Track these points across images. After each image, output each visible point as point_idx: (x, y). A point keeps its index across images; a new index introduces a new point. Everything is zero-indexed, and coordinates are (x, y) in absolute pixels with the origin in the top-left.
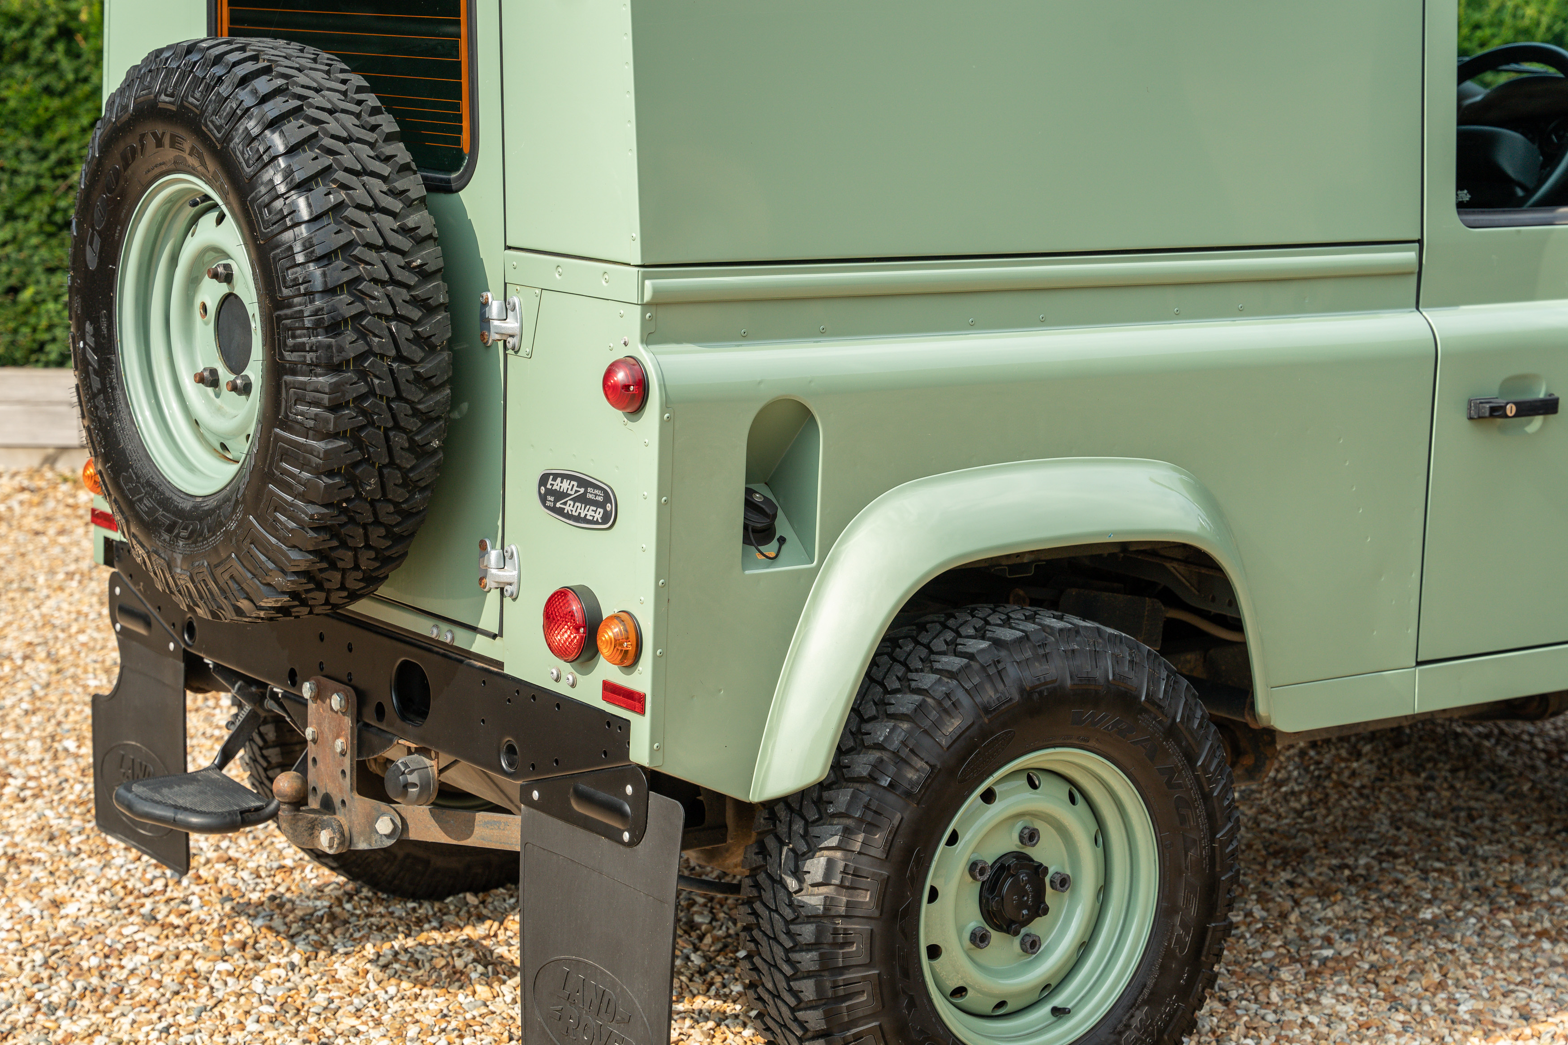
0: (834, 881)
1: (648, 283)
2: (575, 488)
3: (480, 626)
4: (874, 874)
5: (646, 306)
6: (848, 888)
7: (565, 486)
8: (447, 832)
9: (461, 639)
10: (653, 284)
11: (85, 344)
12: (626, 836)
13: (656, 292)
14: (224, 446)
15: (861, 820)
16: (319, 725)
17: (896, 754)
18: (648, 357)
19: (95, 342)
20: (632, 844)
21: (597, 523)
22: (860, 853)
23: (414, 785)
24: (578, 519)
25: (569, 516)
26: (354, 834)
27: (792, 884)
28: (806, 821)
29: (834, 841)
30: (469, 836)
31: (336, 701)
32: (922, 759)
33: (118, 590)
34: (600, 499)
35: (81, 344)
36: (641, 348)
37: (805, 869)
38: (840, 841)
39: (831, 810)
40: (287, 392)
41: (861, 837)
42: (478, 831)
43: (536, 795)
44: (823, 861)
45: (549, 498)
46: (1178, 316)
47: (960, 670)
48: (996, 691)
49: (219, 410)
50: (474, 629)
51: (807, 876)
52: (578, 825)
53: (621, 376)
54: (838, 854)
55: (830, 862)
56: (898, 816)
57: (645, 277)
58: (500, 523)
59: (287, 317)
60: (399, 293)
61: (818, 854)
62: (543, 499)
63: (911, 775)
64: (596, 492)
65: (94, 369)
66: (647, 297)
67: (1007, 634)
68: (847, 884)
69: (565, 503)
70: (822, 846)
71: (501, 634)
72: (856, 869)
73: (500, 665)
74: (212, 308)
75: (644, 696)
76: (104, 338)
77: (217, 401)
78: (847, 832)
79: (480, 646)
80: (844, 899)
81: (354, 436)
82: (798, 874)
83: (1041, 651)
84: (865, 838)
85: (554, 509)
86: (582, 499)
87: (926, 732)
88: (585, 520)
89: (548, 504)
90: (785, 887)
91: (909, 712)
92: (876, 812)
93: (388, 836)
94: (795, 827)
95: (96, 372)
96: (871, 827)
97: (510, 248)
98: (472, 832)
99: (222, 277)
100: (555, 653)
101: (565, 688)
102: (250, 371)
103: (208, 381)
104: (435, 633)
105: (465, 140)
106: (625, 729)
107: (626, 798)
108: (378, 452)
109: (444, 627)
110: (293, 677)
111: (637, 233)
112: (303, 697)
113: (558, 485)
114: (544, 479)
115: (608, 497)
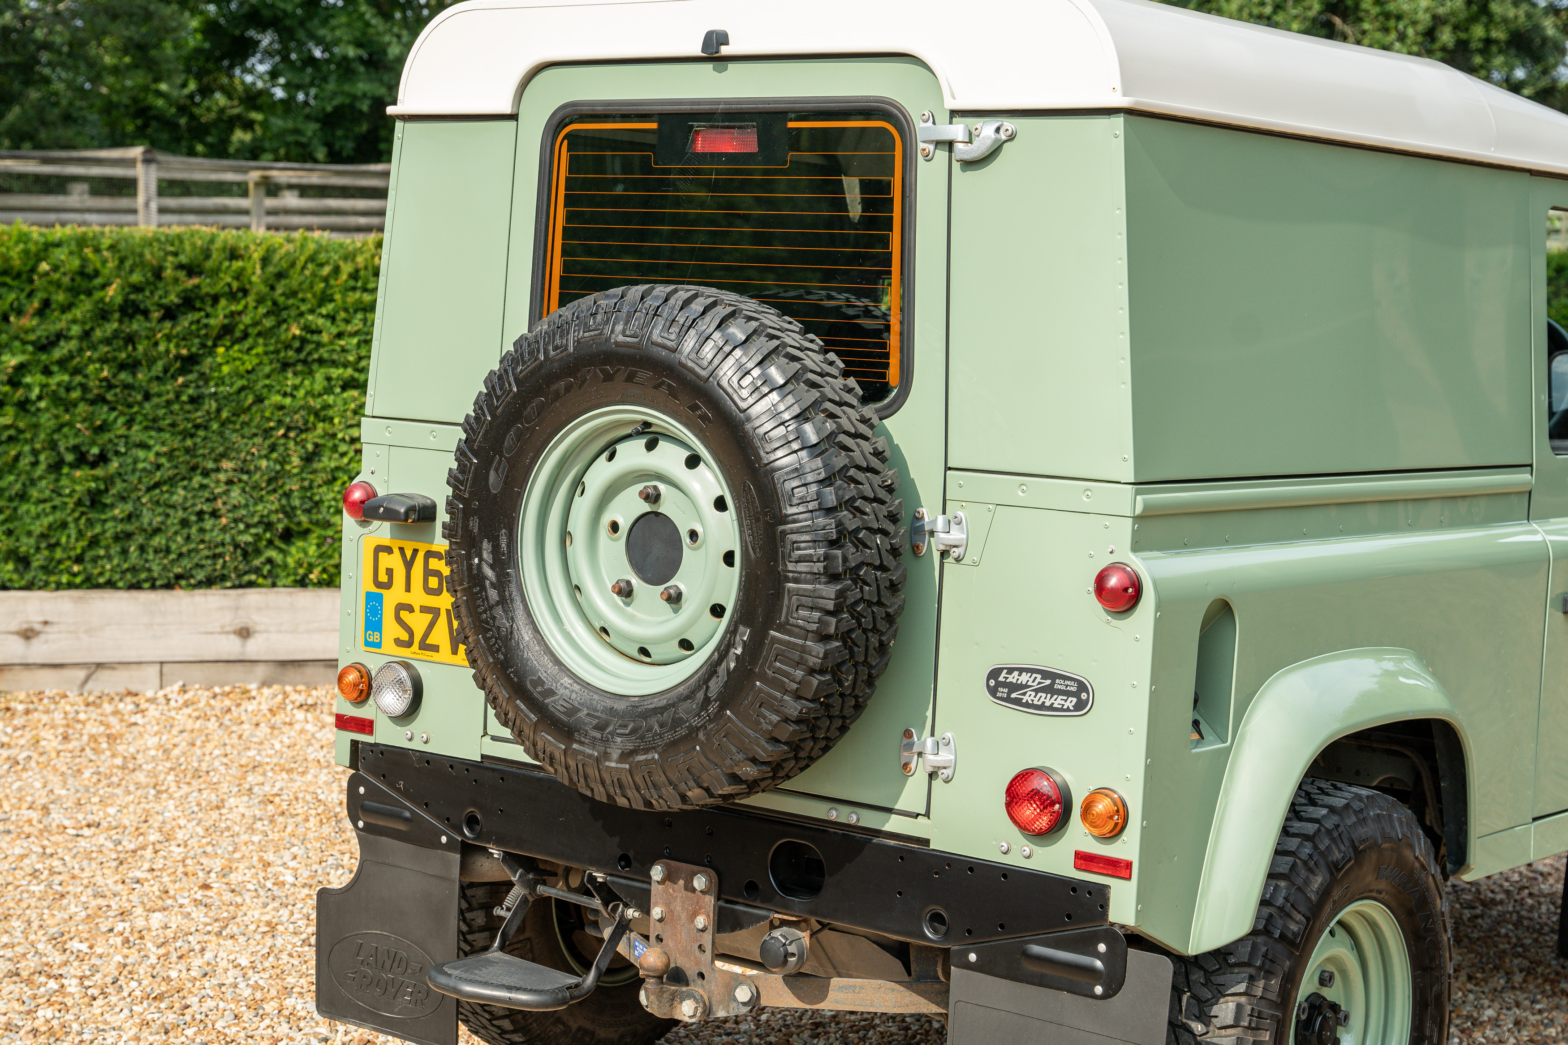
0: (1242, 1024)
1: (1139, 498)
2: (1038, 680)
3: (896, 807)
4: (1273, 1015)
5: (1137, 519)
6: (1253, 1029)
7: (1024, 678)
8: (799, 998)
9: (869, 820)
10: (1144, 500)
11: (481, 560)
12: (1099, 990)
13: (1146, 507)
14: (644, 651)
15: (1260, 968)
16: (668, 904)
17: (1281, 909)
18: (1139, 564)
19: (494, 559)
20: (1105, 996)
21: (1068, 710)
22: (1261, 998)
23: (793, 955)
24: (1042, 707)
25: (1027, 705)
26: (714, 1003)
27: (1198, 1028)
28: (1206, 971)
29: (1242, 988)
30: (822, 1000)
31: (700, 882)
32: (1299, 913)
33: (362, 790)
34: (1074, 689)
35: (476, 561)
36: (1132, 556)
37: (1212, 1014)
38: (1247, 987)
39: (1232, 960)
40: (790, 599)
41: (1261, 983)
42: (831, 995)
43: (973, 957)
44: (1232, 1006)
45: (1001, 689)
46: (1412, 527)
47: (1315, 834)
48: (1340, 851)
49: (631, 619)
50: (890, 811)
51: (1214, 1020)
52: (1028, 983)
53: (1113, 581)
54: (1243, 1000)
55: (1239, 1007)
56: (1288, 963)
57: (1138, 493)
58: (929, 713)
59: (792, 532)
60: (881, 510)
61: (1222, 1000)
62: (993, 691)
63: (1294, 927)
64: (1067, 682)
65: (492, 584)
66: (1139, 511)
67: (1338, 802)
68: (1253, 1025)
69: (1024, 694)
70: (1229, 992)
71: (927, 815)
72: (1260, 1012)
73: (927, 842)
74: (625, 525)
75: (1131, 863)
76: (503, 555)
77: (629, 609)
78: (1252, 979)
79: (894, 824)
80: (1251, 1039)
81: (845, 637)
82: (1205, 1018)
83: (1361, 816)
84: (1265, 984)
85: (1008, 700)
86: (1050, 690)
87: (1299, 889)
88: (1051, 708)
89: (999, 695)
90: (1190, 1031)
91: (1286, 872)
92: (1271, 960)
93: (744, 1004)
94: (1193, 977)
95: (493, 585)
96: (1269, 974)
97: (950, 469)
98: (826, 996)
99: (653, 497)
100: (1023, 827)
101: (1015, 860)
102: (678, 582)
103: (625, 592)
104: (833, 816)
105: (893, 374)
106: (1101, 894)
107: (1098, 955)
108: (859, 651)
109: (845, 809)
110: (625, 860)
111: (1130, 455)
112: (648, 880)
113: (1013, 678)
114: (994, 674)
115: (1082, 687)
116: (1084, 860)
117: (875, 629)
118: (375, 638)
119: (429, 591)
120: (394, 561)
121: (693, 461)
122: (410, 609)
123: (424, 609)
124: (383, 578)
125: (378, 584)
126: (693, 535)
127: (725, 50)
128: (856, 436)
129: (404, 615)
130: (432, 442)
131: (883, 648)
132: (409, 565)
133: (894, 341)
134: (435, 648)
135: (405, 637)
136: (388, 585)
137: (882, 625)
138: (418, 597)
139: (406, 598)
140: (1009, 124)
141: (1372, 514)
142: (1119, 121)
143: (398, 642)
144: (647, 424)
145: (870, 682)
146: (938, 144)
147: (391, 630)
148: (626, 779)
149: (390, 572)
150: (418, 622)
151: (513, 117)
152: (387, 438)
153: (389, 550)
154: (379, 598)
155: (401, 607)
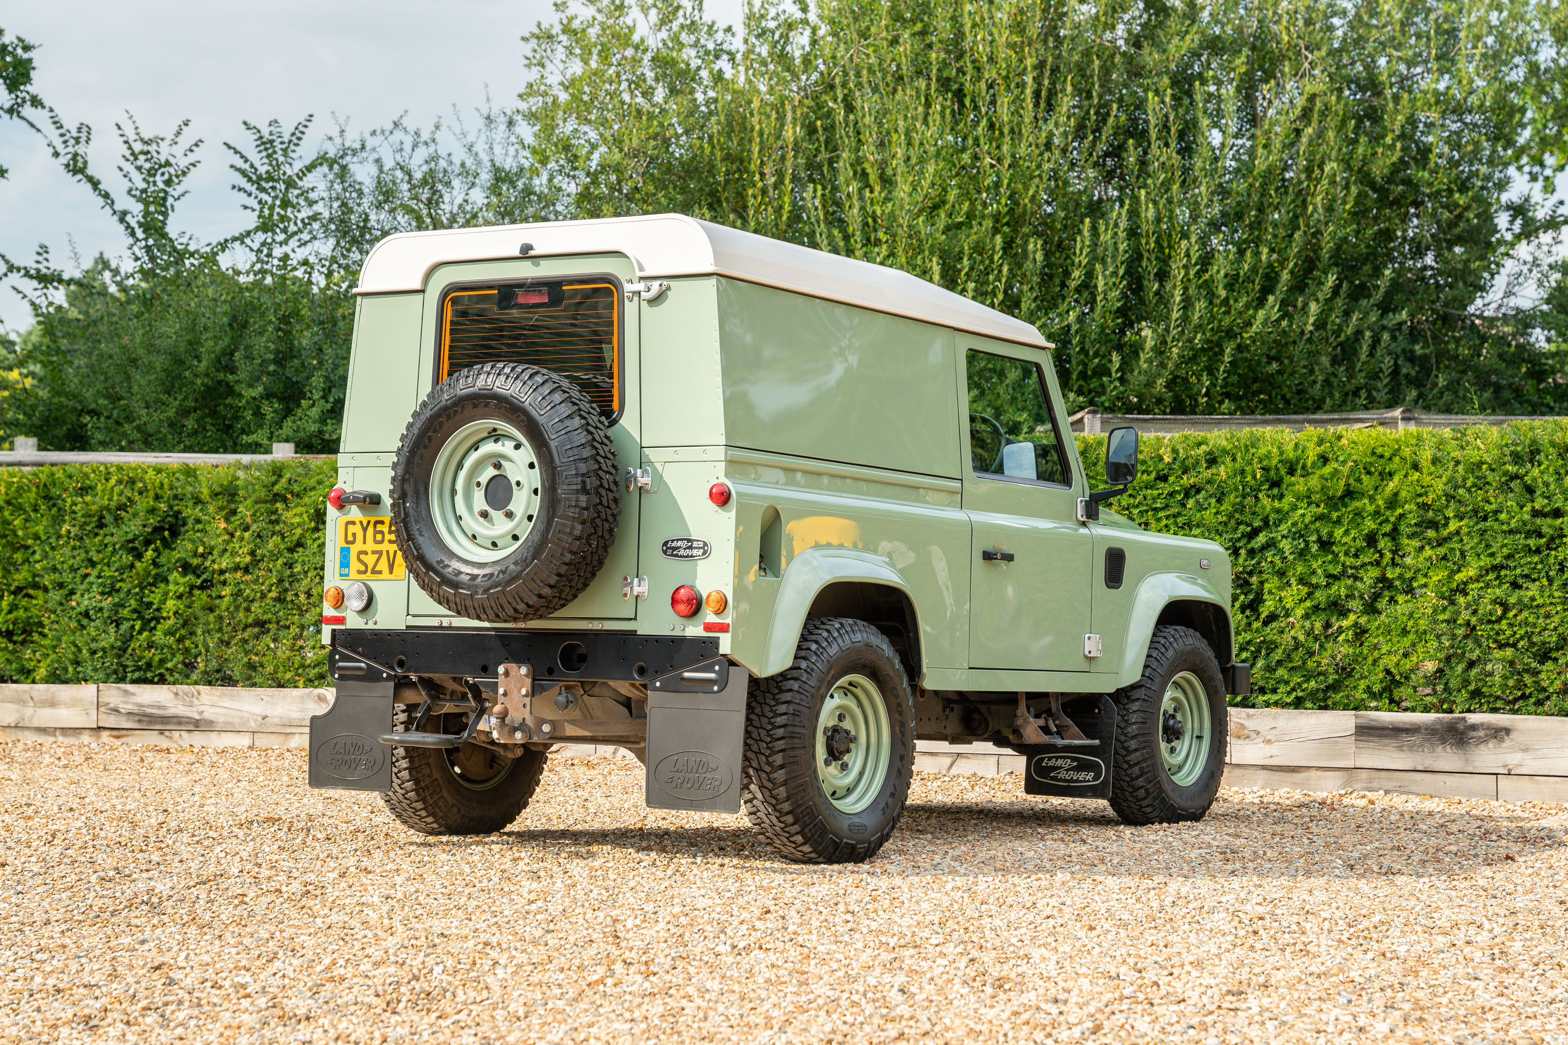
1: (728, 454)
2: (685, 544)
3: (621, 617)
5: (727, 463)
7: (679, 544)
9: (608, 626)
10: (731, 455)
12: (716, 689)
14: (493, 543)
16: (507, 686)
18: (729, 482)
20: (719, 691)
21: (699, 556)
23: (571, 702)
24: (687, 557)
25: (680, 557)
26: (532, 733)
31: (524, 670)
33: (337, 657)
34: (702, 546)
36: (725, 479)
43: (658, 685)
45: (668, 551)
49: (488, 528)
50: (617, 619)
52: (684, 692)
53: (718, 492)
57: (727, 451)
58: (635, 567)
60: (609, 463)
62: (665, 552)
64: (699, 543)
66: (728, 459)
69: (679, 552)
71: (636, 618)
73: (635, 632)
74: (484, 483)
75: (729, 626)
77: (486, 524)
81: (592, 522)
85: (672, 555)
86: (691, 548)
88: (691, 557)
89: (668, 554)
93: (548, 733)
97: (643, 447)
99: (498, 466)
100: (678, 613)
101: (677, 633)
102: (510, 507)
103: (485, 515)
104: (590, 627)
105: (615, 405)
106: (715, 642)
107: (714, 671)
108: (599, 530)
109: (596, 623)
110: (485, 669)
111: (723, 430)
112: (496, 675)
113: (674, 544)
114: (666, 543)
115: (705, 544)
116: (708, 627)
117: (606, 520)
118: (346, 571)
119: (377, 542)
120: (357, 529)
121: (518, 447)
122: (366, 553)
123: (374, 552)
124: (350, 538)
125: (347, 542)
126: (518, 484)
127: (532, 253)
128: (602, 443)
129: (362, 557)
130: (379, 463)
131: (611, 531)
132: (365, 530)
133: (616, 392)
134: (380, 572)
135: (363, 568)
136: (353, 542)
137: (611, 519)
138: (370, 546)
139: (363, 548)
140: (665, 283)
141: (864, 486)
142: (713, 281)
143: (359, 572)
144: (495, 430)
145: (605, 548)
146: (634, 293)
147: (355, 565)
148: (486, 604)
149: (354, 535)
150: (370, 560)
151: (422, 291)
152: (353, 463)
153: (353, 523)
154: (348, 550)
155: (361, 553)
